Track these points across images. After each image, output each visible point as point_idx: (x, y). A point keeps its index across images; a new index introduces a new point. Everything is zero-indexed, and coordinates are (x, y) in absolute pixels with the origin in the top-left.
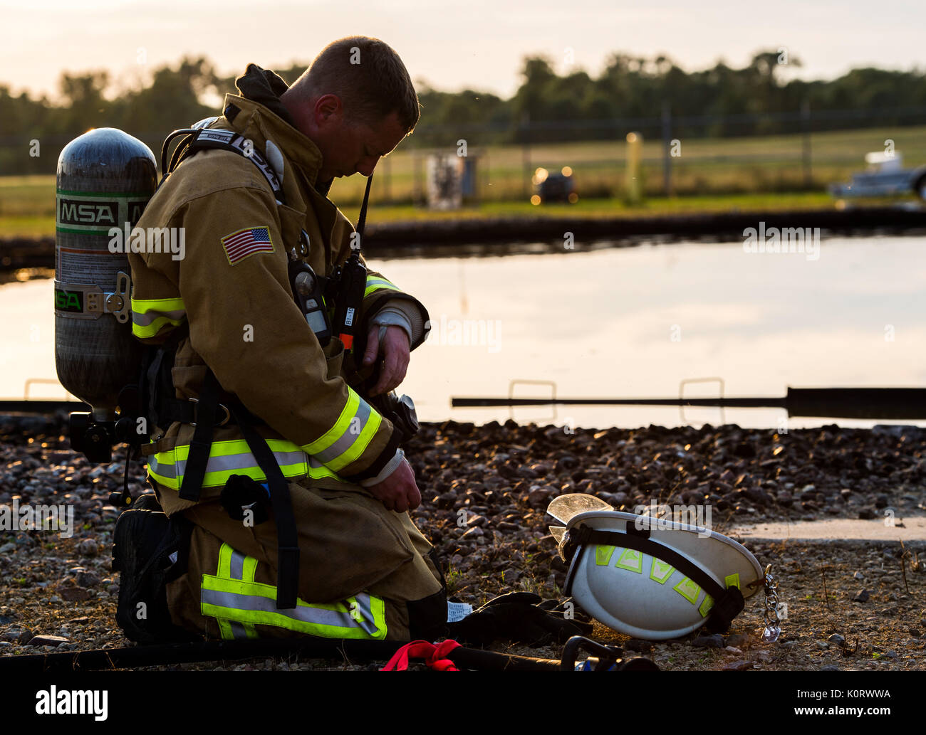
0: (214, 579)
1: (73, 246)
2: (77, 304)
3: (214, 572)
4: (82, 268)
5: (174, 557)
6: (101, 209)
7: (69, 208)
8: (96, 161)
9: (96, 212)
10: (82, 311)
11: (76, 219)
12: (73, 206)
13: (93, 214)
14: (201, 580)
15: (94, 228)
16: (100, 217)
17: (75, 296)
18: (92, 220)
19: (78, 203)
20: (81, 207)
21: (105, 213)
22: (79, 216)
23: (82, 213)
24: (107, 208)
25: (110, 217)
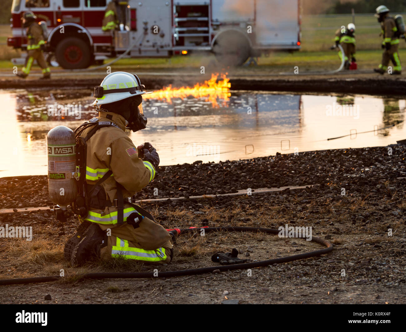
0: (116, 247)
1: (61, 160)
2: (63, 177)
3: (115, 245)
4: (64, 166)
5: (103, 242)
6: (69, 149)
7: (59, 150)
8: (66, 135)
9: (68, 150)
10: (65, 179)
11: (62, 152)
12: (60, 149)
13: (67, 151)
14: (112, 247)
15: (67, 155)
16: (69, 151)
17: (63, 175)
18: (67, 152)
19: (62, 148)
20: (63, 149)
21: (70, 150)
22: (63, 152)
23: (63, 151)
24: (70, 148)
25: (71, 151)
